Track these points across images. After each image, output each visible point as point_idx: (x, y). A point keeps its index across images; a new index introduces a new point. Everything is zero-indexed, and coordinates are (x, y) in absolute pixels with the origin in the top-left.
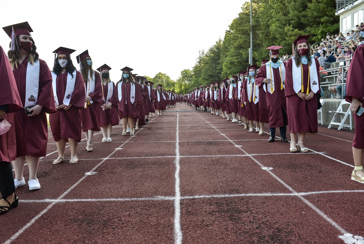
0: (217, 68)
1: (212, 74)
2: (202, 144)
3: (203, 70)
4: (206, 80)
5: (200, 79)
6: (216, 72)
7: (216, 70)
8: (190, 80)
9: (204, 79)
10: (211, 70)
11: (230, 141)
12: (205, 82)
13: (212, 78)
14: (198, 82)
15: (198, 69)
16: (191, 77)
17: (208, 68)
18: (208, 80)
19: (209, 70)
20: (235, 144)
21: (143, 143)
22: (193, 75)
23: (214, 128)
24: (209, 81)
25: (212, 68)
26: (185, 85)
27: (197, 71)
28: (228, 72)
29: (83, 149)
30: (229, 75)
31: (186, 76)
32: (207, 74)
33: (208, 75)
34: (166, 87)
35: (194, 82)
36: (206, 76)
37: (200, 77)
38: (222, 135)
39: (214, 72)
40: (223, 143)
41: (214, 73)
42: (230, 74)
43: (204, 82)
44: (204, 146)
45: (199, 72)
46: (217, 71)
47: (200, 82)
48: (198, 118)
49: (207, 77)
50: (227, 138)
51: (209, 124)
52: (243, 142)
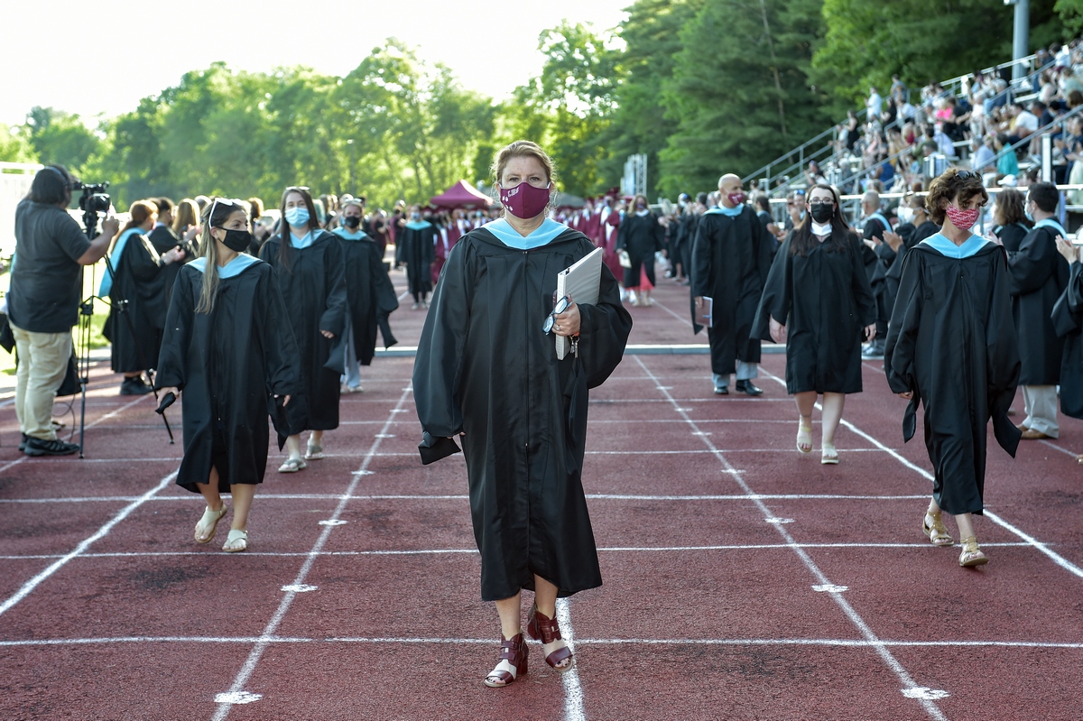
0: (782, 17)
1: (749, 57)
2: (712, 668)
3: (687, 30)
4: (708, 96)
5: (668, 89)
6: (775, 41)
7: (779, 28)
8: (596, 91)
9: (691, 89)
10: (741, 31)
11: (872, 649)
12: (702, 111)
13: (747, 83)
14: (652, 112)
15: (654, 16)
16: (604, 68)
17: (725, 18)
18: (723, 96)
19: (731, 30)
20: (904, 678)
21: (367, 647)
22: (619, 59)
23: (771, 528)
24: (726, 108)
25: (752, 14)
26: (565, 124)
27: (646, 36)
28: (861, 50)
29: (20, 696)
30: (862, 72)
31: (569, 64)
32: (714, 56)
33: (724, 67)
34: (437, 133)
35: (629, 109)
36: (708, 71)
37: (668, 73)
38: (826, 594)
39: (766, 46)
40: (834, 666)
41: (764, 51)
42: (869, 64)
43: (693, 114)
44: (722, 683)
45: (663, 39)
46: (782, 38)
47: (664, 108)
48: (663, 428)
49: (716, 82)
50: (855, 617)
51: (737, 489)
52: (954, 660)
